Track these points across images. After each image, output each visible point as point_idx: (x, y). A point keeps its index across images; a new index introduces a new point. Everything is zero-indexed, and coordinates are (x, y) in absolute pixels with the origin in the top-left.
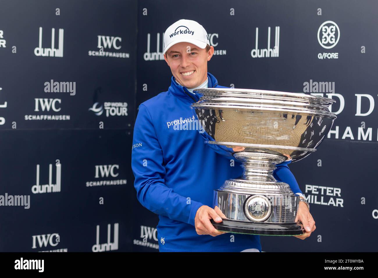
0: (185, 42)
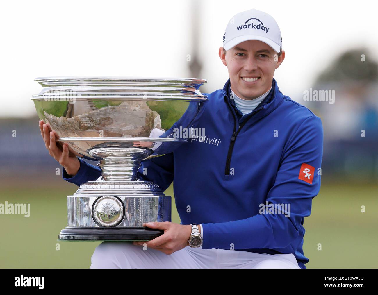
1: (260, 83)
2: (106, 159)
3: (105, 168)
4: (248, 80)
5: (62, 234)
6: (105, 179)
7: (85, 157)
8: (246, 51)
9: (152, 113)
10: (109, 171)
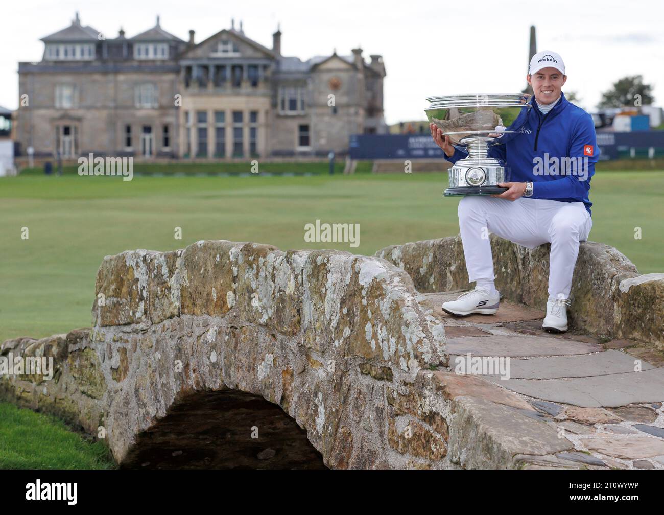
0: (554, 68)
1: (554, 94)
2: (471, 145)
3: (470, 151)
4: (546, 92)
5: (445, 192)
6: (471, 158)
7: (458, 145)
8: (544, 75)
9: (497, 117)
10: (473, 153)
